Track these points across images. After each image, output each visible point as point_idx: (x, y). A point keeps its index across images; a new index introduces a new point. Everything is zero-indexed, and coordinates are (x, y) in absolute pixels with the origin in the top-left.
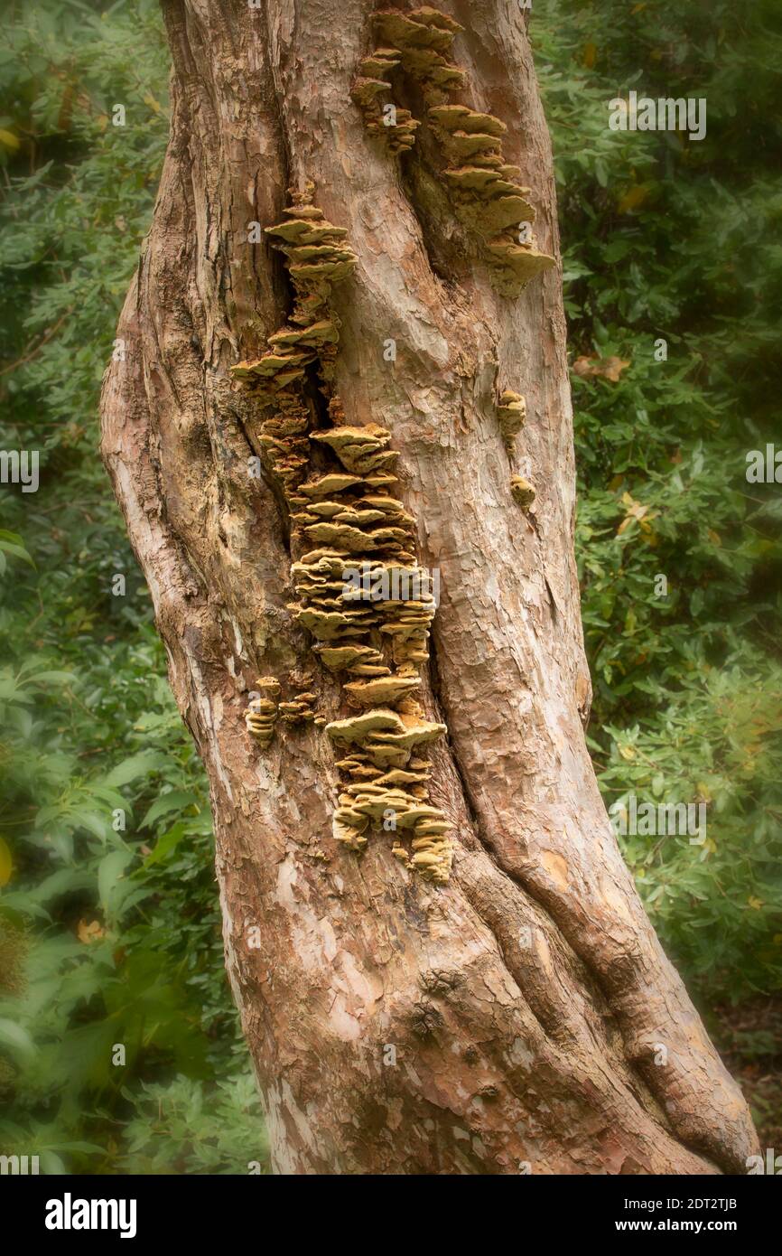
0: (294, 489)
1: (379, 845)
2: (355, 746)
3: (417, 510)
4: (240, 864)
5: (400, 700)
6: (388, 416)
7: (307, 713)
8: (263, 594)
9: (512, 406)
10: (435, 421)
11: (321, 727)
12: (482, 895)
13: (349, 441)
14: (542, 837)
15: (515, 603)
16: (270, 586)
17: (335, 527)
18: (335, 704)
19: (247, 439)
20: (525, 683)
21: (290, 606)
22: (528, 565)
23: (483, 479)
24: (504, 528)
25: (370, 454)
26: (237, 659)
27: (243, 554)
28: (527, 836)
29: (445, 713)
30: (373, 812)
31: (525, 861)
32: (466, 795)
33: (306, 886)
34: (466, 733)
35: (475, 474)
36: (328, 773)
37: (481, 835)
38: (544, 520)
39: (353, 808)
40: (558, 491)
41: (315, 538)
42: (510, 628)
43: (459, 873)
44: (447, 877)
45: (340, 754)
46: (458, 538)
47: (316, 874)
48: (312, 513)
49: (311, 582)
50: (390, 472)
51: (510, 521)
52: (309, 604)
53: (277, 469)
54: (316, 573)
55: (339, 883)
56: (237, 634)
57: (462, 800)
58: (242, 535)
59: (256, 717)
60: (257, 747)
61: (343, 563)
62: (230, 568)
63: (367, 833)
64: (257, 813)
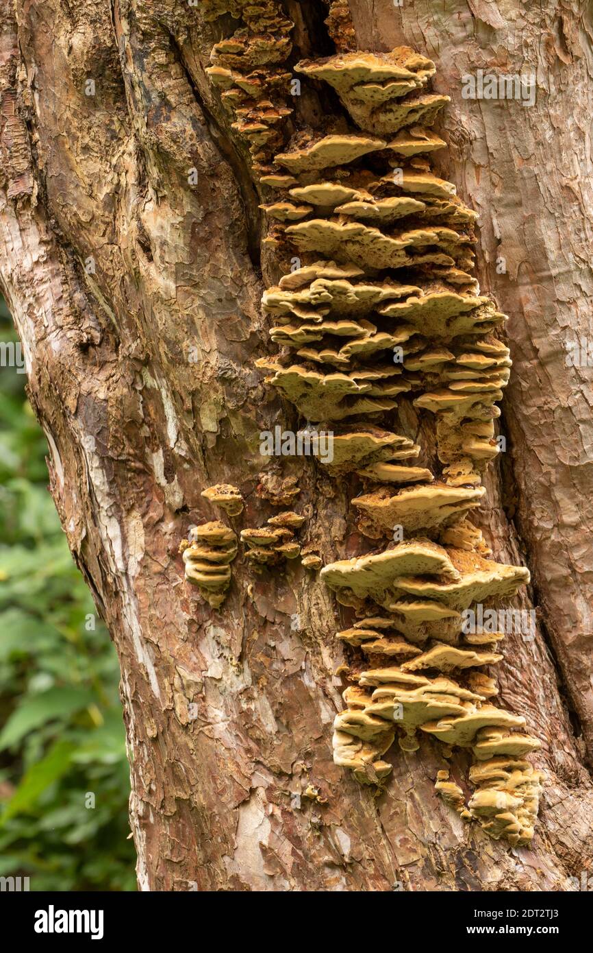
0: (268, 161)
1: (413, 776)
2: (371, 605)
3: (479, 198)
4: (172, 809)
5: (448, 524)
6: (430, 33)
7: (290, 547)
8: (214, 341)
10: (512, 42)
11: (313, 572)
13: (364, 78)
16: (226, 328)
17: (338, 226)
18: (337, 531)
19: (187, 74)
21: (261, 363)
25: (399, 100)
26: (168, 453)
27: (179, 273)
29: (527, 548)
30: (399, 718)
32: (564, 690)
33: (287, 847)
34: (564, 583)
35: (581, 135)
36: (326, 652)
39: (365, 709)
41: (304, 245)
43: (551, 827)
44: (530, 832)
45: (346, 617)
46: (551, 246)
47: (304, 826)
48: (298, 203)
49: (295, 321)
50: (432, 131)
52: (294, 359)
53: (238, 125)
54: (305, 306)
55: (344, 841)
56: (169, 411)
57: (557, 699)
58: (177, 240)
59: (202, 553)
60: (202, 606)
61: (352, 289)
62: (157, 297)
63: (392, 754)
64: (202, 719)
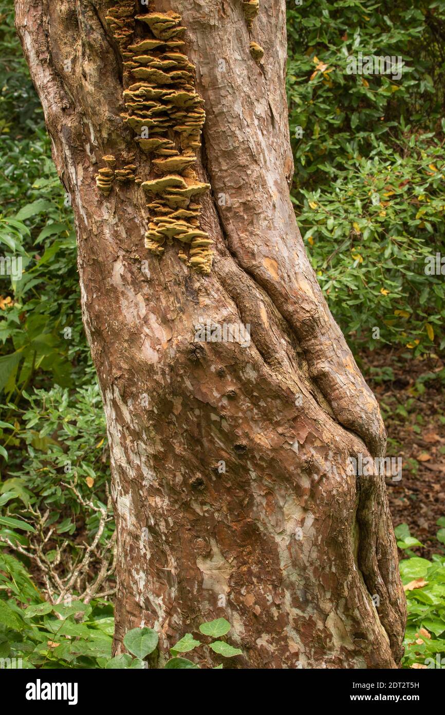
0: (125, 48)
1: (171, 252)
2: (158, 196)
3: (195, 61)
4: (91, 262)
5: (184, 169)
6: (180, 7)
7: (131, 176)
8: (107, 107)
9: (251, 2)
10: (207, 10)
11: (139, 184)
12: (229, 281)
13: (158, 21)
14: (264, 249)
15: (251, 115)
16: (111, 103)
17: (149, 70)
18: (147, 171)
19: (99, 19)
20: (256, 161)
21: (122, 115)
23: (234, 44)
24: (245, 72)
25: (169, 28)
26: (91, 145)
27: (96, 85)
28: (255, 248)
29: (210, 177)
30: (167, 233)
31: (254, 263)
32: (221, 225)
33: (129, 275)
34: (222, 189)
35: (229, 41)
36: (143, 211)
37: (229, 247)
38: (269, 68)
39: (155, 230)
40: (277, 52)
41: (137, 76)
42: (248, 130)
43: (216, 269)
44: (209, 271)
45: (150, 200)
46: (219, 77)
47: (134, 268)
48: (135, 62)
49: (134, 101)
50: (180, 39)
51: (249, 68)
52: (133, 114)
53: (116, 36)
54: (137, 96)
55: (148, 273)
56: (92, 130)
57: (219, 228)
58: (95, 74)
59: (102, 178)
60: (102, 196)
61: (153, 90)
62: (88, 93)
63: (164, 245)
64: (102, 233)
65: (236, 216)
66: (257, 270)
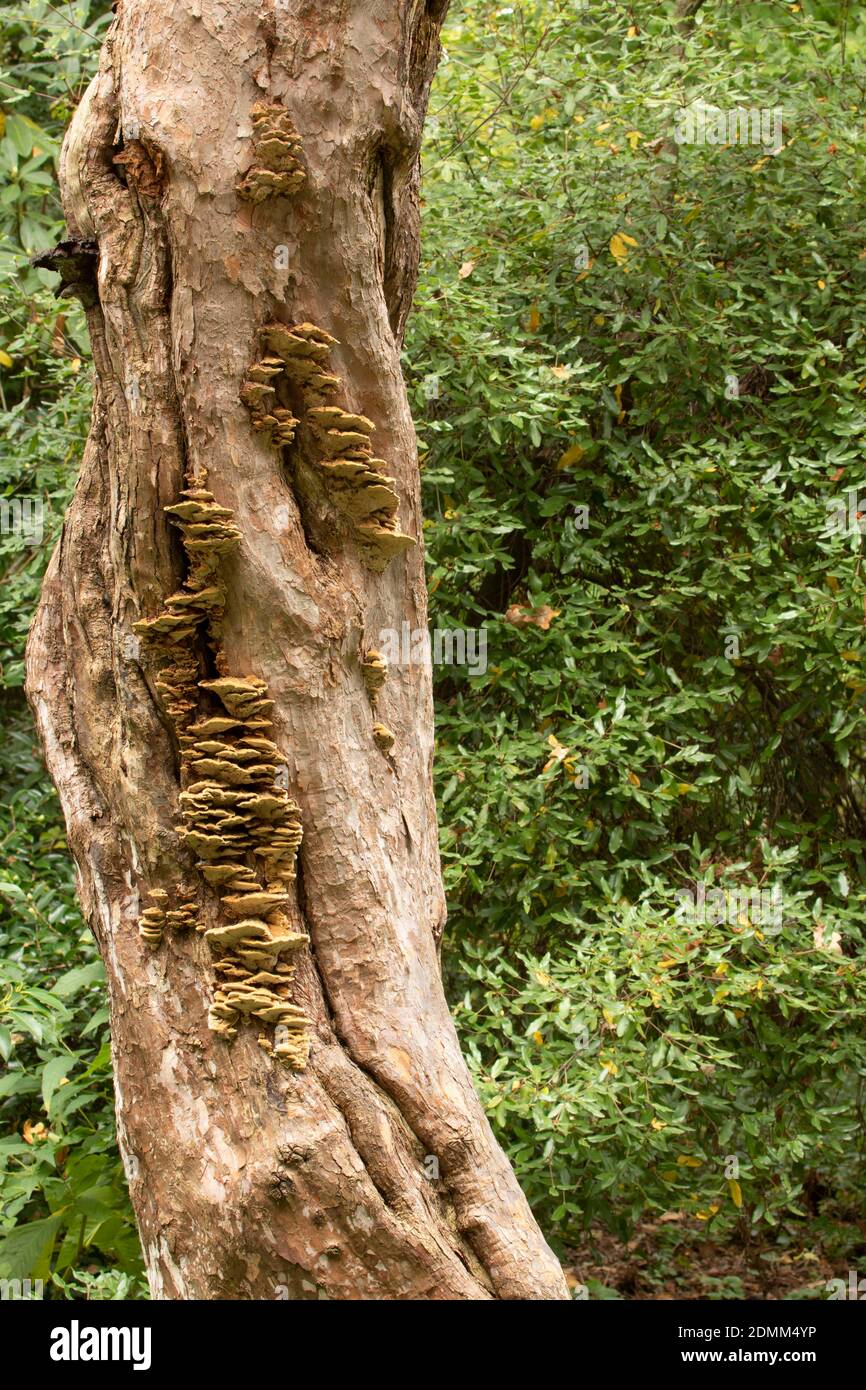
0: (184, 729)
1: (247, 1037)
2: (230, 951)
3: (288, 751)
4: (130, 1050)
5: (270, 912)
6: (265, 669)
7: (190, 921)
8: (156, 817)
9: (375, 664)
10: (306, 675)
11: (201, 933)
12: (334, 1082)
13: (231, 690)
14: (390, 1035)
15: (373, 833)
16: (162, 811)
17: (217, 763)
18: (214, 914)
19: (146, 685)
20: (379, 902)
21: (178, 829)
22: (386, 801)
23: (348, 725)
24: (366, 768)
25: (249, 701)
26: (133, 872)
27: (140, 783)
28: (376, 1033)
29: (310, 925)
30: (241, 1007)
31: (374, 1055)
32: (326, 997)
33: (186, 1069)
34: (327, 943)
35: (341, 722)
36: (206, 973)
37: (338, 1032)
38: (402, 762)
39: (224, 1002)
40: (417, 738)
41: (201, 771)
42: (367, 854)
43: (316, 1063)
44: (304, 1065)
45: (217, 957)
46: (324, 775)
47: (194, 1059)
48: (198, 750)
49: (195, 809)
50: (265, 717)
51: (371, 762)
52: (194, 827)
53: (170, 711)
54: (200, 801)
55: (213, 1067)
56: (134, 851)
57: (322, 1001)
58: (139, 766)
59: (148, 923)
60: (147, 949)
61: (223, 794)
62: (129, 795)
63: (238, 1025)
64: (146, 1005)
65: (348, 983)
66: (378, 1067)
